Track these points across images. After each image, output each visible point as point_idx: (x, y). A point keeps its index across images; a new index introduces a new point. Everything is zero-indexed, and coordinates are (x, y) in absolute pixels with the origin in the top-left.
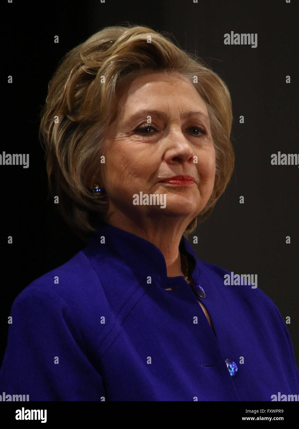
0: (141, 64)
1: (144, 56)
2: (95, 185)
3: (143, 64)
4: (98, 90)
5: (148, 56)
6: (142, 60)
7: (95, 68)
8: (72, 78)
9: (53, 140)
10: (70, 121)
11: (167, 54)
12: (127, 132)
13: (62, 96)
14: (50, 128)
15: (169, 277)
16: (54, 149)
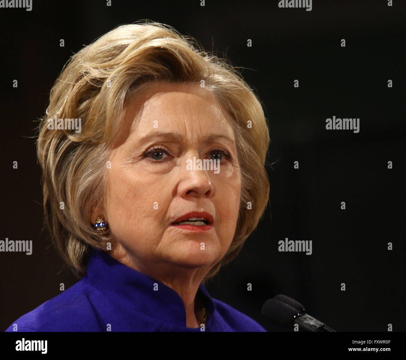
0: (156, 75)
1: (160, 66)
2: (98, 218)
3: (159, 75)
4: (104, 105)
5: (165, 66)
6: (157, 71)
7: (101, 79)
8: (74, 89)
9: (49, 163)
10: (70, 140)
11: (187, 65)
12: (134, 157)
13: (61, 109)
14: (45, 148)
15: (188, 328)
16: (49, 174)
